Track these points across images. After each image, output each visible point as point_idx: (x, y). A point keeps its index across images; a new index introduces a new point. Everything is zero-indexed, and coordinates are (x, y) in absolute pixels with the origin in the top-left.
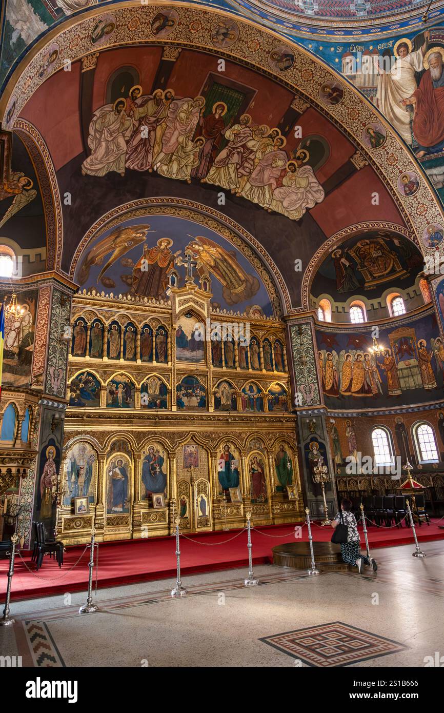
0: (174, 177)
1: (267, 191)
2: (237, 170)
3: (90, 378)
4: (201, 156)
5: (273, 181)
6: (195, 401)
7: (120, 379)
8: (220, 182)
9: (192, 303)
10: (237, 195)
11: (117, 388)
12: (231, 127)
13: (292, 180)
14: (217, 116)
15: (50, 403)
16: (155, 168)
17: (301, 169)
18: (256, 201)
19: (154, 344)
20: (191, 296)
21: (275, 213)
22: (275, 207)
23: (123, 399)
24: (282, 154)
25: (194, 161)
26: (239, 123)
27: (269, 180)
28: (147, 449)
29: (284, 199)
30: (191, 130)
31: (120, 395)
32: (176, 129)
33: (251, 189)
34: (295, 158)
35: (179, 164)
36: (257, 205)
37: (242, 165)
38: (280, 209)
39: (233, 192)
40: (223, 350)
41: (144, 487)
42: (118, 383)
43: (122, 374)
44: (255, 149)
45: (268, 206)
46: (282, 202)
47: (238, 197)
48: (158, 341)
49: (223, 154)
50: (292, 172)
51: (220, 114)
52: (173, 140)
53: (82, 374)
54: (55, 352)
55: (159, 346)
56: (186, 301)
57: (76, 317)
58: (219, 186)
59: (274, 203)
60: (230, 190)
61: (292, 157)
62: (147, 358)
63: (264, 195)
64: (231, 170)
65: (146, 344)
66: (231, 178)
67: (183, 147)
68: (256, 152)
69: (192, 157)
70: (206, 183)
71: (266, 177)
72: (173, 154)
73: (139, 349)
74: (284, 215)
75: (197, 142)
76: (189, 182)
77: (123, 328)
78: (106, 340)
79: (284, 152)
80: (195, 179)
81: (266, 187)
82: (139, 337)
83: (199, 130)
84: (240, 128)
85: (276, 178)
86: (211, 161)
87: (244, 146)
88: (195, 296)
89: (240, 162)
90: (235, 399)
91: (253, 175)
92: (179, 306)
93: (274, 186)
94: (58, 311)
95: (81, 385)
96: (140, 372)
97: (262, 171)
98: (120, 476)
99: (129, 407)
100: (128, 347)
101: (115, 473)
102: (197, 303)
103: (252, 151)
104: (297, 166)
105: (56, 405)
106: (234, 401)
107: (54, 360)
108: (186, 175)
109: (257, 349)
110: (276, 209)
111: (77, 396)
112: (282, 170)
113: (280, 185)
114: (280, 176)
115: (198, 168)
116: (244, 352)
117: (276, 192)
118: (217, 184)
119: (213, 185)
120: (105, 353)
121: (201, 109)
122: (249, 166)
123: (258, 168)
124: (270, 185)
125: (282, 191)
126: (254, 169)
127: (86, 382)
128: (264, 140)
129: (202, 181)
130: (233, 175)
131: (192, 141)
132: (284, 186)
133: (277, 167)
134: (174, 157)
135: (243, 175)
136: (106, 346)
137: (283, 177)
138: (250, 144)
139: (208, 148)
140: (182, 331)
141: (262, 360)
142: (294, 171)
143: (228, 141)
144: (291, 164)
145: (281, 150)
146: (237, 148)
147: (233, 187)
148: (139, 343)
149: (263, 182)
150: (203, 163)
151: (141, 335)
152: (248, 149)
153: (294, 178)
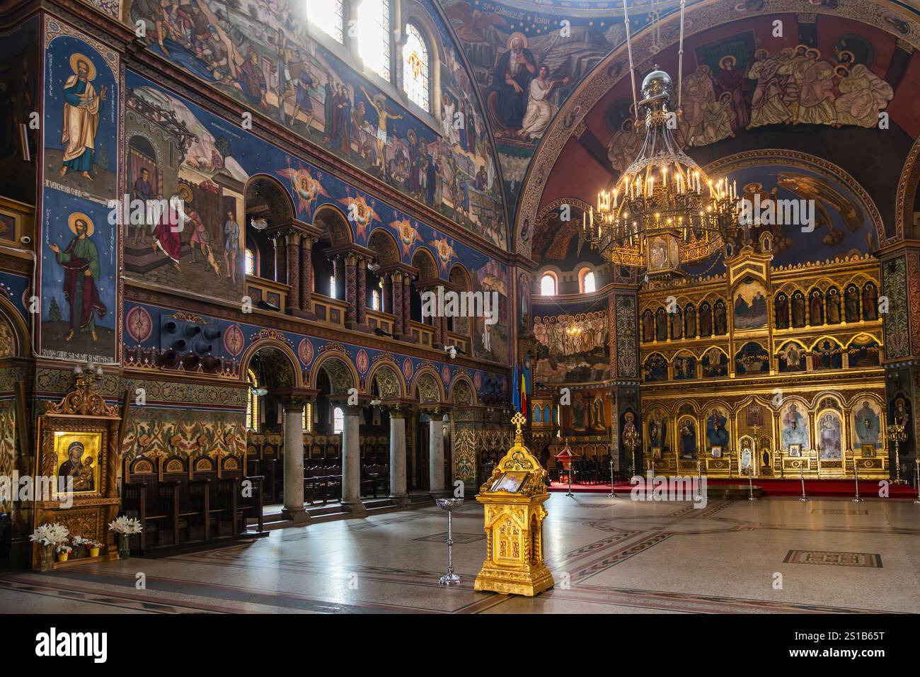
0: (714, 140)
1: (827, 107)
2: (782, 99)
3: (660, 358)
4: (734, 107)
5: (828, 94)
6: (758, 365)
7: (683, 355)
8: (768, 120)
9: (748, 270)
10: (794, 124)
11: (682, 363)
12: (750, 68)
13: (849, 84)
14: (729, 69)
15: (624, 383)
16: (690, 144)
17: (853, 70)
18: (818, 122)
19: (713, 319)
20: (747, 262)
21: (845, 127)
22: (843, 120)
23: (687, 371)
24: (823, 64)
25: (729, 116)
26: (756, 60)
27: (823, 94)
28: (710, 411)
29: (850, 107)
30: (710, 93)
31: (684, 368)
32: (693, 102)
33: (807, 111)
34: (839, 63)
35: (714, 126)
36: (822, 125)
37: (785, 93)
38: (850, 119)
39: (788, 123)
40: (790, 311)
41: (709, 441)
42: (682, 359)
43: (684, 351)
44: (790, 73)
45: (835, 121)
46: (849, 112)
47: (795, 126)
48: (717, 315)
49: (758, 93)
50: (845, 76)
51: (731, 66)
52: (697, 111)
53: (653, 355)
54: (623, 344)
55: (718, 320)
56: (742, 269)
57: (643, 310)
58: (768, 125)
59: (841, 116)
60: (784, 122)
61: (836, 62)
62: (707, 333)
63: (825, 111)
64: (776, 103)
65: (705, 319)
66: (778, 111)
67: (710, 112)
68: (793, 74)
69: (725, 114)
70: (753, 128)
71: (818, 92)
72: (703, 123)
73: (698, 327)
74: (856, 126)
75: (722, 99)
76: (734, 136)
77: (682, 309)
78: (669, 324)
79: (823, 62)
80: (739, 129)
81: (824, 103)
82: (698, 315)
83: (718, 90)
84: (761, 64)
85: (830, 90)
86: (749, 107)
87: (776, 75)
88: (753, 260)
89: (781, 91)
90: (805, 358)
91: (803, 96)
92: (734, 276)
93: (832, 98)
94: (622, 312)
95: (653, 364)
96: (699, 347)
97: (810, 89)
98: (688, 433)
99: (692, 378)
100: (689, 327)
101: (684, 431)
102: (754, 267)
103: (788, 76)
104: (846, 68)
105: (629, 383)
106: (803, 361)
107: (624, 351)
108: (727, 131)
109: (838, 299)
110: (846, 122)
111: (651, 374)
112: (832, 79)
113: (839, 95)
114: (834, 86)
115: (737, 119)
116: (818, 307)
117: (838, 103)
118: (765, 123)
119: (761, 126)
120: (669, 335)
121: (708, 74)
122: (793, 90)
123: (805, 88)
124: (827, 99)
125: (843, 100)
126: (800, 91)
127: (657, 361)
128: (794, 61)
129: (747, 128)
130: (780, 107)
131: (717, 101)
132: (843, 94)
133: (825, 78)
134: (705, 124)
135: (791, 102)
136: (669, 330)
137: (838, 85)
138: (782, 70)
139: (737, 97)
140: (742, 300)
141: (843, 312)
142: (846, 75)
143: (756, 80)
144: (839, 70)
145: (818, 60)
146: (770, 81)
147: (785, 118)
148: (698, 321)
149: (817, 99)
150: (740, 112)
151: (700, 313)
152: (783, 76)
153: (850, 82)
